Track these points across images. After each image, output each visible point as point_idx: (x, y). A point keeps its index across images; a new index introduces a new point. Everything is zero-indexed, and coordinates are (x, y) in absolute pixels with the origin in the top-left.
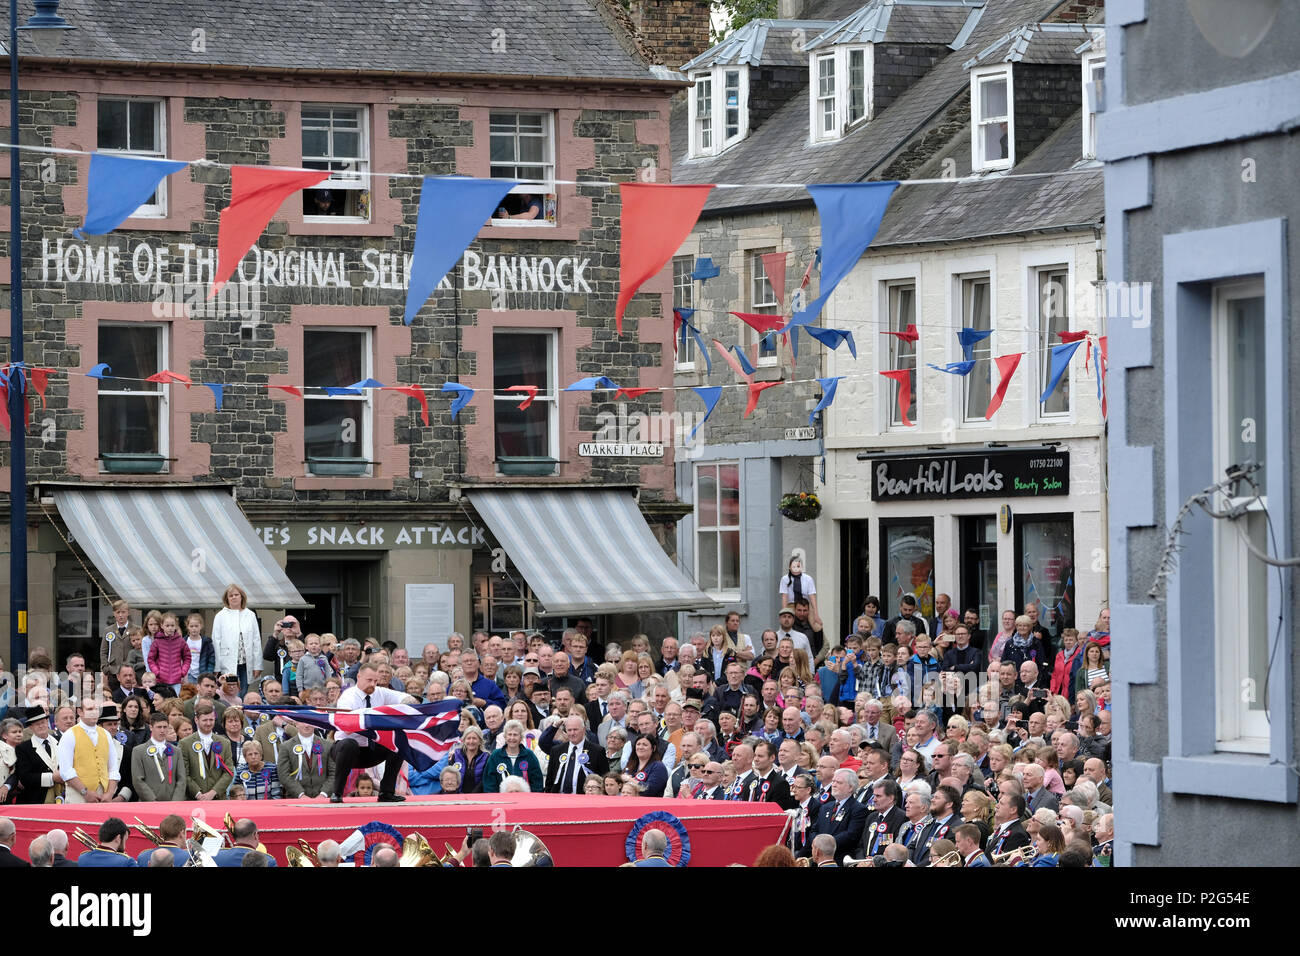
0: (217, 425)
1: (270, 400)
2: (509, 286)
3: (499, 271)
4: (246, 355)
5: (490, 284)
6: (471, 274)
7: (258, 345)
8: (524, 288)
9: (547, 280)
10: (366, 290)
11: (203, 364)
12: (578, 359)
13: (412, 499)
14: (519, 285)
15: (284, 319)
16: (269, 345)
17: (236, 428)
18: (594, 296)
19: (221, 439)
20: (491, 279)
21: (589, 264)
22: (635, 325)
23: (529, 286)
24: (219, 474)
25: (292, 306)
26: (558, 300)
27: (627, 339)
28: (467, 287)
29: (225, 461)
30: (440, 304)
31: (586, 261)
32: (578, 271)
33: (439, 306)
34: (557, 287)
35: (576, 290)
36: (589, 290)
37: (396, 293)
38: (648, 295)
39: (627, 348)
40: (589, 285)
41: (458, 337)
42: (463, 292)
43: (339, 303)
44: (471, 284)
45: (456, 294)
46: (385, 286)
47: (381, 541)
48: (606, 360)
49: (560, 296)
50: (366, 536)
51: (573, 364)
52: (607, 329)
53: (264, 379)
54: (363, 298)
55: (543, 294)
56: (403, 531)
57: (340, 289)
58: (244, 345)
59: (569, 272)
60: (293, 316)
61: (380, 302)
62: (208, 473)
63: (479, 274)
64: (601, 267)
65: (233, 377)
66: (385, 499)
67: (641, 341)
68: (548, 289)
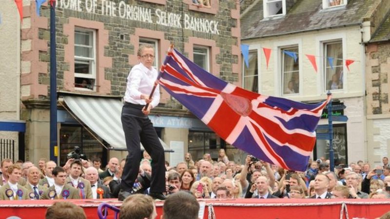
0: (113, 73)
1: (129, 65)
2: (197, 29)
3: (194, 23)
4: (121, 46)
5: (192, 27)
6: (187, 23)
7: (125, 42)
8: (201, 30)
9: (207, 28)
10: (157, 25)
11: (108, 48)
12: (216, 58)
13: (171, 107)
14: (200, 29)
15: (133, 33)
16: (128, 43)
17: (119, 75)
18: (220, 36)
19: (114, 79)
20: (192, 26)
21: (218, 24)
22: (231, 48)
23: (203, 30)
24: (113, 94)
25: (136, 28)
26: (210, 36)
27: (229, 53)
28: (186, 28)
29: (115, 88)
30: (178, 33)
31: (218, 22)
32: (216, 26)
33: (178, 34)
34: (210, 32)
35: (215, 33)
36: (218, 33)
37: (166, 27)
38: (234, 37)
39: (228, 56)
40: (219, 32)
41: (183, 47)
42: (185, 30)
43: (149, 29)
44: (187, 27)
45: (183, 30)
46: (163, 24)
47: (163, 123)
48: (223, 60)
49: (211, 34)
50: (158, 122)
51: (214, 60)
52: (223, 48)
53: (127, 56)
54: (156, 28)
55: (206, 33)
56: (169, 121)
57: (150, 23)
58: (121, 42)
59: (213, 26)
60: (136, 32)
61: (161, 30)
62: (110, 92)
63: (189, 23)
64: (221, 25)
65: (118, 54)
66: (164, 107)
67: (233, 54)
68: (208, 32)
